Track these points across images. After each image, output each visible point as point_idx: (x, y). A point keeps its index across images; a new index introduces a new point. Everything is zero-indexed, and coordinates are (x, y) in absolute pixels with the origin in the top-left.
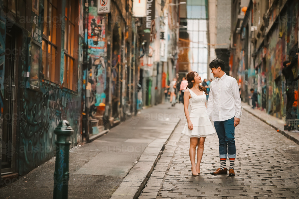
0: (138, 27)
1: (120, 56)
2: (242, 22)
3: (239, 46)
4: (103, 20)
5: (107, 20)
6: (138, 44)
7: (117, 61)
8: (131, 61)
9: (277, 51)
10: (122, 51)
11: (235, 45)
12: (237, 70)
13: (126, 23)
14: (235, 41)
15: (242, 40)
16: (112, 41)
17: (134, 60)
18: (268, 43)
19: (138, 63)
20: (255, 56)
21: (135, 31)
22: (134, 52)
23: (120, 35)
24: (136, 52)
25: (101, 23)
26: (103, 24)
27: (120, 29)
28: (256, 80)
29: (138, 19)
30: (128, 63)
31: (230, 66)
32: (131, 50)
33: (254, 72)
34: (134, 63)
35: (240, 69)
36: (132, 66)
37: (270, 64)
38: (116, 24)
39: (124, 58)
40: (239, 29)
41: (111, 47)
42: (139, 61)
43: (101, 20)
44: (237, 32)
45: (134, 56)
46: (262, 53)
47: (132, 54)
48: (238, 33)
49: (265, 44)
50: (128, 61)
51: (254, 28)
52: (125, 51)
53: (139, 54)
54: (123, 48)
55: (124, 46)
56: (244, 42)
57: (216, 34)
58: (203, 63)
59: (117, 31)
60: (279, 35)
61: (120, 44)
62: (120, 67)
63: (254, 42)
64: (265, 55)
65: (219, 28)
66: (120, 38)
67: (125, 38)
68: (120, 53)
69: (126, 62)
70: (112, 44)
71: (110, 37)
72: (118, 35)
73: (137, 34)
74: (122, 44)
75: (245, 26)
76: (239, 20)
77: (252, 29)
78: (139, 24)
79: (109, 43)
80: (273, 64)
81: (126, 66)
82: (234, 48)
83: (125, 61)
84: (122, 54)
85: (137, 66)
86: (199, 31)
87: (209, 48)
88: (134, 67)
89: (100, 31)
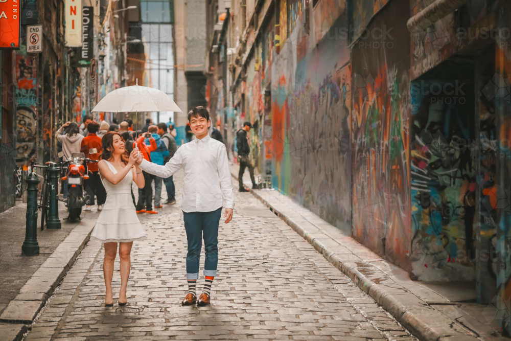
0: (71, 58)
1: (51, 100)
2: (219, 35)
4: (34, 61)
5: (38, 60)
6: (70, 80)
7: (48, 106)
8: (63, 104)
9: (255, 87)
10: (54, 93)
11: (212, 68)
12: (216, 107)
13: (57, 57)
14: (211, 64)
15: (220, 64)
16: (42, 83)
17: (67, 101)
18: (246, 75)
19: (71, 106)
20: (234, 90)
21: (68, 64)
22: (67, 91)
23: (51, 74)
24: (69, 92)
25: (32, 64)
26: (34, 65)
27: (51, 67)
28: (235, 123)
29: (70, 49)
30: (60, 108)
31: (207, 99)
32: (63, 89)
33: (233, 112)
34: (67, 106)
35: (218, 106)
36: (65, 110)
38: (47, 62)
39: (56, 102)
40: (215, 46)
41: (43, 91)
42: (73, 102)
43: (32, 61)
44: (213, 50)
45: (67, 97)
46: (241, 87)
47: (65, 94)
49: (242, 76)
50: (60, 104)
51: (232, 51)
52: (57, 93)
53: (73, 93)
54: (54, 89)
55: (55, 87)
56: (222, 66)
57: (186, 49)
59: (48, 70)
61: (51, 85)
62: (52, 113)
63: (232, 70)
64: (244, 90)
65: (190, 38)
66: (52, 77)
67: (57, 77)
68: (52, 97)
69: (58, 106)
70: (43, 88)
71: (41, 79)
72: (50, 74)
73: (70, 67)
74: (54, 85)
75: (223, 43)
76: (216, 32)
77: (229, 51)
78: (72, 54)
79: (40, 86)
81: (58, 111)
82: (211, 73)
83: (57, 106)
84: (54, 96)
85: (70, 110)
86: (159, 43)
87: (176, 70)
88: (67, 111)
89: (31, 73)
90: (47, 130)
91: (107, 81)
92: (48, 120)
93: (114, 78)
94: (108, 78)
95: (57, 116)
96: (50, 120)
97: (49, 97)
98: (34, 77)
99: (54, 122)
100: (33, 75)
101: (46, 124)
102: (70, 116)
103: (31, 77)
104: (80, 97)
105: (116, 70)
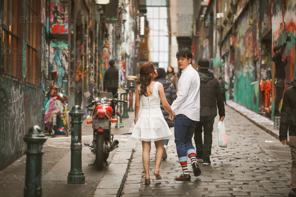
0: (101, 15)
1: (83, 46)
3: (203, 33)
4: (66, 8)
5: (70, 8)
6: (100, 33)
7: (80, 51)
8: (94, 51)
9: (247, 39)
10: (85, 41)
11: (198, 33)
13: (88, 11)
14: (198, 29)
16: (75, 30)
17: (97, 49)
18: (237, 30)
19: (101, 54)
20: (221, 44)
21: (98, 19)
22: (98, 41)
23: (83, 23)
24: (99, 42)
25: (64, 11)
26: (66, 12)
27: (83, 18)
28: (222, 69)
29: (100, 6)
30: (91, 54)
32: (94, 39)
33: (221, 60)
34: (97, 53)
36: (95, 56)
37: (239, 52)
38: (79, 12)
39: (88, 49)
40: (202, 16)
41: (75, 36)
42: (102, 51)
43: (64, 8)
44: (201, 19)
45: (97, 46)
46: (230, 41)
47: (96, 43)
48: (202, 21)
49: (233, 32)
50: (92, 51)
51: (221, 15)
52: (88, 41)
53: (102, 44)
54: (86, 38)
55: (87, 36)
56: (208, 30)
57: (178, 22)
58: (164, 52)
59: (81, 20)
60: (250, 22)
61: (83, 33)
62: (83, 57)
63: (220, 30)
64: (233, 43)
66: (84, 27)
67: (88, 27)
68: (84, 43)
69: (90, 52)
70: (75, 34)
71: (74, 26)
73: (100, 23)
74: (86, 33)
76: (202, 7)
77: (218, 16)
78: (102, 12)
79: (72, 32)
80: (242, 53)
81: (90, 56)
82: (197, 36)
83: (88, 51)
84: (86, 44)
85: (100, 56)
86: (159, 19)
87: (170, 36)
88: (97, 57)
89: (63, 19)
90: (80, 72)
91: (127, 39)
92: (81, 63)
93: (131, 39)
94: (128, 37)
95: (88, 60)
96: (82, 63)
97: (81, 44)
98: (66, 23)
99: (85, 65)
100: (65, 21)
101: (79, 66)
102: (100, 62)
103: (63, 23)
104: (108, 47)
105: (133, 34)
